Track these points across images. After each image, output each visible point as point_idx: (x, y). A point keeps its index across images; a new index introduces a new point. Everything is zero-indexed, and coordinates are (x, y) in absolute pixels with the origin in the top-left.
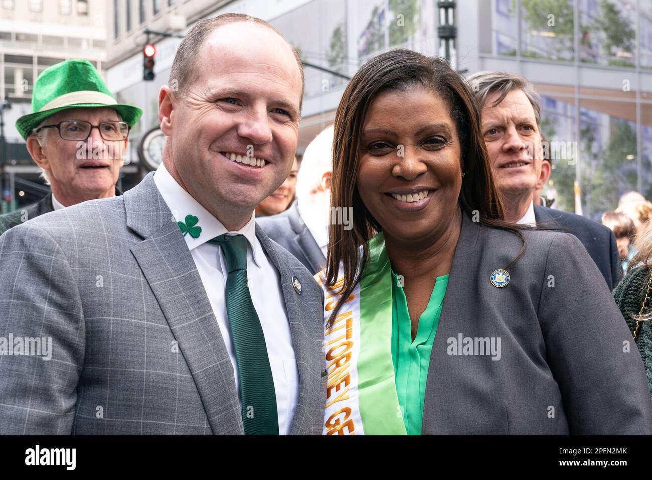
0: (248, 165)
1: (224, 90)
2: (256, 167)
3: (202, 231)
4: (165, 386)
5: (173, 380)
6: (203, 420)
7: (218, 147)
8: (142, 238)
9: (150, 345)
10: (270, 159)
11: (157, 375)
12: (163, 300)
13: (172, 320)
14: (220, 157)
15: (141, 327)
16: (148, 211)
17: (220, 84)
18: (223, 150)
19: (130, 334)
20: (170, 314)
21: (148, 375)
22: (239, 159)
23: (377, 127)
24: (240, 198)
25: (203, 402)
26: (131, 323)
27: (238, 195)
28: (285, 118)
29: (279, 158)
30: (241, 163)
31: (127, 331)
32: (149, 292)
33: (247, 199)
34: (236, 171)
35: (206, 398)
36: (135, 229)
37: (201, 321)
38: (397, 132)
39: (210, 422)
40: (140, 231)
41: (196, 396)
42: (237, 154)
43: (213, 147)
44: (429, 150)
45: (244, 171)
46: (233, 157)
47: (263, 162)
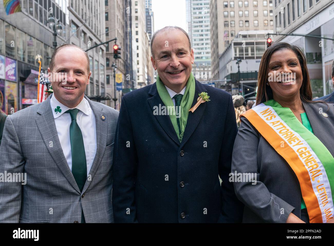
0: (69, 89)
1: (60, 68)
2: (72, 89)
3: (62, 110)
4: (41, 157)
5: (43, 155)
6: (55, 165)
7: (60, 85)
8: (41, 115)
9: (37, 147)
10: (76, 87)
11: (39, 155)
12: (42, 133)
13: (44, 139)
14: (62, 88)
15: (34, 142)
16: (45, 106)
17: (59, 66)
18: (62, 86)
19: (31, 145)
20: (44, 137)
21: (36, 155)
22: (67, 88)
23: (275, 61)
24: (68, 99)
25: (54, 160)
26: (31, 141)
27: (67, 98)
28: (80, 74)
29: (79, 86)
30: (67, 89)
31: (30, 144)
32: (38, 131)
33: (70, 99)
34: (66, 91)
35: (55, 159)
36: (39, 113)
37: (53, 137)
38: (281, 61)
39: (57, 166)
40: (40, 113)
41: (51, 159)
42: (66, 87)
43: (59, 85)
44: (292, 67)
45: (68, 91)
46: (65, 87)
47: (74, 88)
